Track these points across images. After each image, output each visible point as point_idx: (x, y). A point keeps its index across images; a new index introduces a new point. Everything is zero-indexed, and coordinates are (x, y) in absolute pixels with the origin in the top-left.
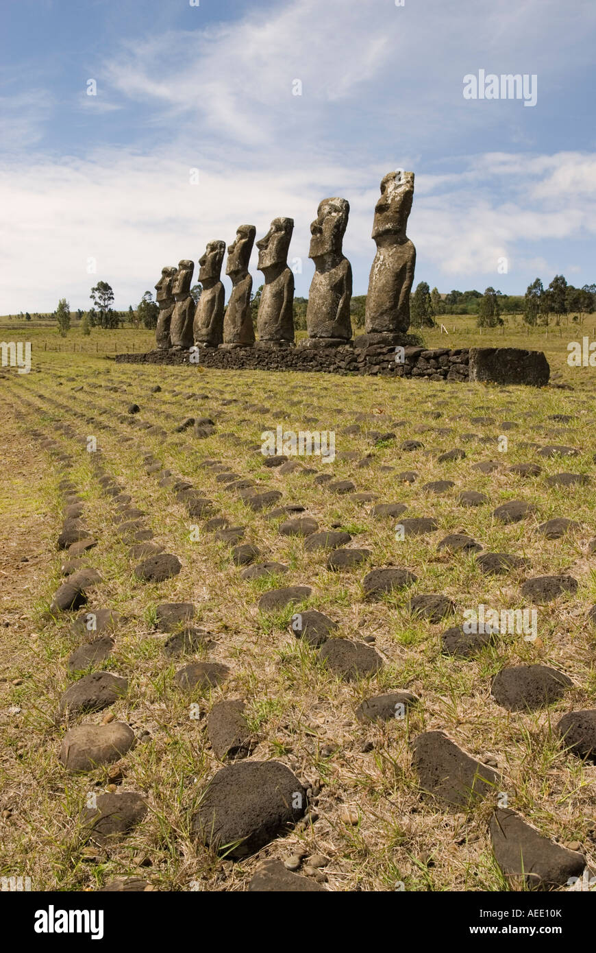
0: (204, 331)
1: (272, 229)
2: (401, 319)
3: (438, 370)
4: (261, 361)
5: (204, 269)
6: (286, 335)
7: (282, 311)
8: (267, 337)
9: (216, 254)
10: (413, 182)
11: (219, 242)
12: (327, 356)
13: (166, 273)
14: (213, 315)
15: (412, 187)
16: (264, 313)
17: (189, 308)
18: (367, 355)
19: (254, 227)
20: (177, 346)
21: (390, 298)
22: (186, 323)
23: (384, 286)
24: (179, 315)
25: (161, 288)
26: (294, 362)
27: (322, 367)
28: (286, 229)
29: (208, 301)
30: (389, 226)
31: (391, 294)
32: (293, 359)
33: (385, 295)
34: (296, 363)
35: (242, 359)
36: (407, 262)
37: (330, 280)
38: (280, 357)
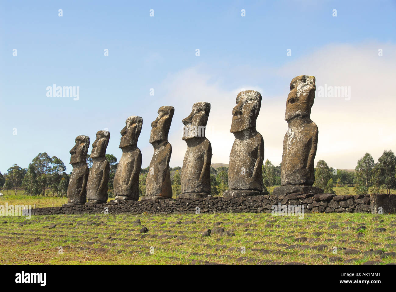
0: (124, 187)
1: (194, 110)
2: (309, 176)
3: (347, 209)
4: (191, 207)
5: (125, 139)
6: (205, 189)
7: (203, 171)
8: (190, 191)
9: (136, 127)
10: (315, 83)
11: (138, 117)
12: (254, 201)
13: (79, 140)
14: (132, 175)
15: (315, 86)
16: (188, 172)
17: (105, 169)
18: (289, 200)
19: (174, 108)
20: (94, 200)
21: (301, 161)
22: (102, 181)
23: (296, 153)
24: (97, 175)
25: (75, 153)
26: (224, 207)
27: (250, 210)
28: (205, 110)
29: (128, 164)
30: (299, 112)
31: (301, 158)
32: (223, 205)
33: (297, 159)
34: (226, 208)
35: (172, 206)
36: (312, 137)
37: (248, 148)
38: (211, 204)
